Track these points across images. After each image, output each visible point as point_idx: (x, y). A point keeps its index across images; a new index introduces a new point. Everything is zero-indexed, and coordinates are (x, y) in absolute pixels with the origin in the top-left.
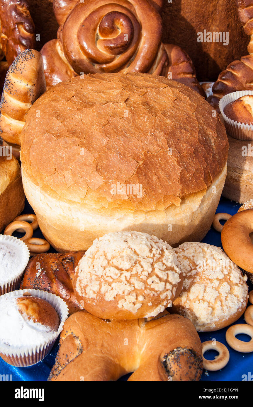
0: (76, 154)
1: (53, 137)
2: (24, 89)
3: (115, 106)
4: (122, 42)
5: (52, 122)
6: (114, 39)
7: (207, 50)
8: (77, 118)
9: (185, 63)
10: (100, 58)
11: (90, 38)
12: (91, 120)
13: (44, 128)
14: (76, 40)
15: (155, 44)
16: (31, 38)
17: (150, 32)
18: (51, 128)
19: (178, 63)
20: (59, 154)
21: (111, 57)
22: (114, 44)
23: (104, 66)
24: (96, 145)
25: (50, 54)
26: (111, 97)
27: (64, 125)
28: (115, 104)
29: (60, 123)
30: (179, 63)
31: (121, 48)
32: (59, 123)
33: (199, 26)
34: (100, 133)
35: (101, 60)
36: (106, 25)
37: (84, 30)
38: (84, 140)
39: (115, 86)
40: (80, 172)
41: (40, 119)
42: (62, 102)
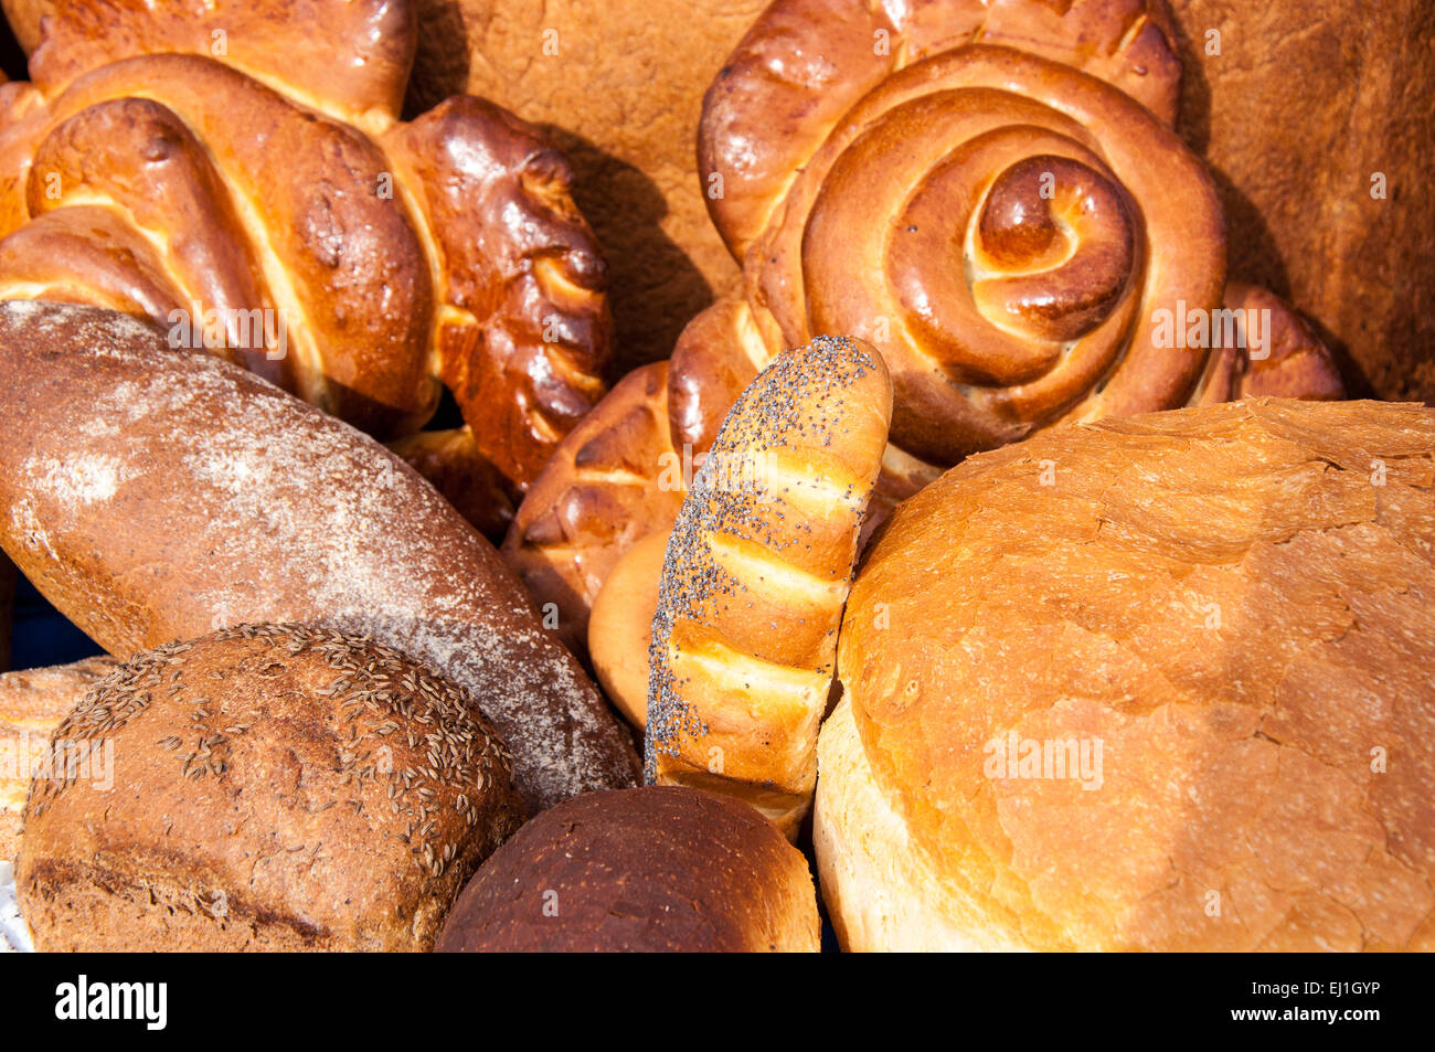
0: (1257, 777)
1: (1107, 710)
2: (839, 513)
3: (1339, 543)
4: (1098, 283)
5: (1066, 649)
6: (1061, 272)
7: (1308, 300)
8: (1183, 613)
9: (1304, 354)
10: (1003, 360)
11: (951, 279)
12: (1256, 616)
13: (1032, 676)
14: (885, 291)
15: (1212, 280)
16: (597, 310)
17: (1185, 231)
18: (1074, 674)
19: (1276, 360)
20: (1164, 788)
21: (1049, 351)
22: (1069, 292)
23: (1018, 392)
24: (1337, 725)
25: (724, 368)
26: (1277, 504)
27: (1133, 648)
28: (1337, 535)
29: (1112, 645)
30: (1282, 356)
31: (1096, 309)
32: (1104, 644)
33: (1278, 205)
34: (1334, 670)
35: (1008, 369)
36: (1017, 215)
37: (920, 247)
38: (1276, 711)
39: (1264, 460)
40: (1301, 863)
41: (982, 640)
42: (1065, 554)
